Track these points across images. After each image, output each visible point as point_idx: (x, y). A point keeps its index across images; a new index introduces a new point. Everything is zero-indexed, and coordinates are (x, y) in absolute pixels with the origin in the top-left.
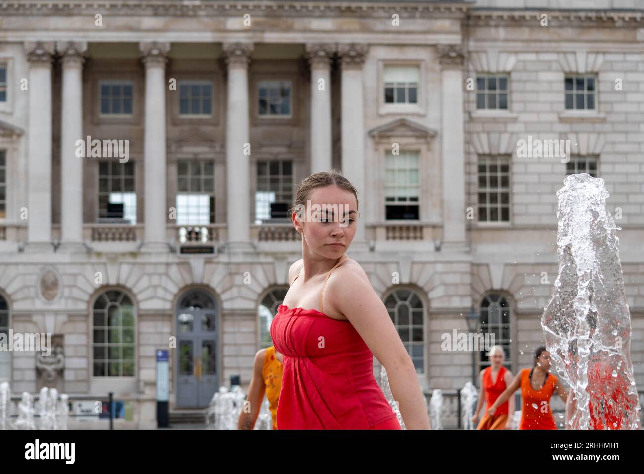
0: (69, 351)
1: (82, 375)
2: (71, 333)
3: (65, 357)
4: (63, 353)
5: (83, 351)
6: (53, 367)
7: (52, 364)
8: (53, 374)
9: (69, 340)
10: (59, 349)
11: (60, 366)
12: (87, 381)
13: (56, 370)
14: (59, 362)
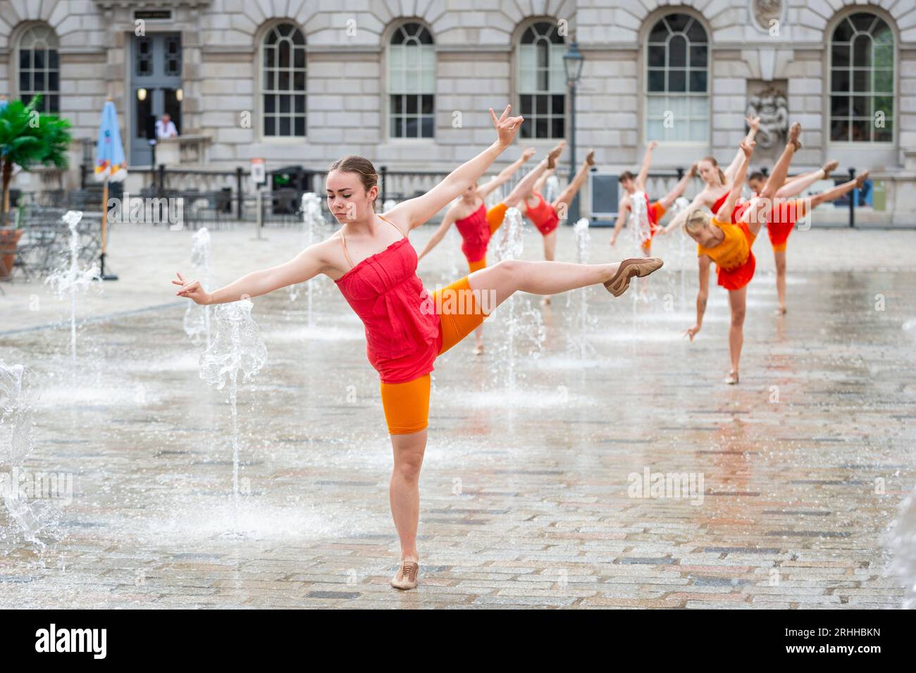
0: (794, 103)
1: (814, 139)
2: (798, 77)
3: (788, 112)
4: (786, 106)
5: (816, 103)
6: (772, 126)
7: (770, 122)
8: (772, 137)
9: (795, 87)
10: (781, 100)
11: (783, 125)
12: (822, 148)
13: (775, 131)
14: (780, 118)
